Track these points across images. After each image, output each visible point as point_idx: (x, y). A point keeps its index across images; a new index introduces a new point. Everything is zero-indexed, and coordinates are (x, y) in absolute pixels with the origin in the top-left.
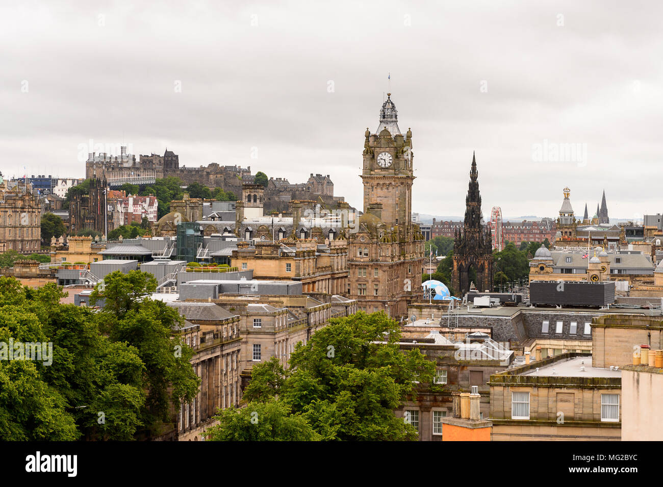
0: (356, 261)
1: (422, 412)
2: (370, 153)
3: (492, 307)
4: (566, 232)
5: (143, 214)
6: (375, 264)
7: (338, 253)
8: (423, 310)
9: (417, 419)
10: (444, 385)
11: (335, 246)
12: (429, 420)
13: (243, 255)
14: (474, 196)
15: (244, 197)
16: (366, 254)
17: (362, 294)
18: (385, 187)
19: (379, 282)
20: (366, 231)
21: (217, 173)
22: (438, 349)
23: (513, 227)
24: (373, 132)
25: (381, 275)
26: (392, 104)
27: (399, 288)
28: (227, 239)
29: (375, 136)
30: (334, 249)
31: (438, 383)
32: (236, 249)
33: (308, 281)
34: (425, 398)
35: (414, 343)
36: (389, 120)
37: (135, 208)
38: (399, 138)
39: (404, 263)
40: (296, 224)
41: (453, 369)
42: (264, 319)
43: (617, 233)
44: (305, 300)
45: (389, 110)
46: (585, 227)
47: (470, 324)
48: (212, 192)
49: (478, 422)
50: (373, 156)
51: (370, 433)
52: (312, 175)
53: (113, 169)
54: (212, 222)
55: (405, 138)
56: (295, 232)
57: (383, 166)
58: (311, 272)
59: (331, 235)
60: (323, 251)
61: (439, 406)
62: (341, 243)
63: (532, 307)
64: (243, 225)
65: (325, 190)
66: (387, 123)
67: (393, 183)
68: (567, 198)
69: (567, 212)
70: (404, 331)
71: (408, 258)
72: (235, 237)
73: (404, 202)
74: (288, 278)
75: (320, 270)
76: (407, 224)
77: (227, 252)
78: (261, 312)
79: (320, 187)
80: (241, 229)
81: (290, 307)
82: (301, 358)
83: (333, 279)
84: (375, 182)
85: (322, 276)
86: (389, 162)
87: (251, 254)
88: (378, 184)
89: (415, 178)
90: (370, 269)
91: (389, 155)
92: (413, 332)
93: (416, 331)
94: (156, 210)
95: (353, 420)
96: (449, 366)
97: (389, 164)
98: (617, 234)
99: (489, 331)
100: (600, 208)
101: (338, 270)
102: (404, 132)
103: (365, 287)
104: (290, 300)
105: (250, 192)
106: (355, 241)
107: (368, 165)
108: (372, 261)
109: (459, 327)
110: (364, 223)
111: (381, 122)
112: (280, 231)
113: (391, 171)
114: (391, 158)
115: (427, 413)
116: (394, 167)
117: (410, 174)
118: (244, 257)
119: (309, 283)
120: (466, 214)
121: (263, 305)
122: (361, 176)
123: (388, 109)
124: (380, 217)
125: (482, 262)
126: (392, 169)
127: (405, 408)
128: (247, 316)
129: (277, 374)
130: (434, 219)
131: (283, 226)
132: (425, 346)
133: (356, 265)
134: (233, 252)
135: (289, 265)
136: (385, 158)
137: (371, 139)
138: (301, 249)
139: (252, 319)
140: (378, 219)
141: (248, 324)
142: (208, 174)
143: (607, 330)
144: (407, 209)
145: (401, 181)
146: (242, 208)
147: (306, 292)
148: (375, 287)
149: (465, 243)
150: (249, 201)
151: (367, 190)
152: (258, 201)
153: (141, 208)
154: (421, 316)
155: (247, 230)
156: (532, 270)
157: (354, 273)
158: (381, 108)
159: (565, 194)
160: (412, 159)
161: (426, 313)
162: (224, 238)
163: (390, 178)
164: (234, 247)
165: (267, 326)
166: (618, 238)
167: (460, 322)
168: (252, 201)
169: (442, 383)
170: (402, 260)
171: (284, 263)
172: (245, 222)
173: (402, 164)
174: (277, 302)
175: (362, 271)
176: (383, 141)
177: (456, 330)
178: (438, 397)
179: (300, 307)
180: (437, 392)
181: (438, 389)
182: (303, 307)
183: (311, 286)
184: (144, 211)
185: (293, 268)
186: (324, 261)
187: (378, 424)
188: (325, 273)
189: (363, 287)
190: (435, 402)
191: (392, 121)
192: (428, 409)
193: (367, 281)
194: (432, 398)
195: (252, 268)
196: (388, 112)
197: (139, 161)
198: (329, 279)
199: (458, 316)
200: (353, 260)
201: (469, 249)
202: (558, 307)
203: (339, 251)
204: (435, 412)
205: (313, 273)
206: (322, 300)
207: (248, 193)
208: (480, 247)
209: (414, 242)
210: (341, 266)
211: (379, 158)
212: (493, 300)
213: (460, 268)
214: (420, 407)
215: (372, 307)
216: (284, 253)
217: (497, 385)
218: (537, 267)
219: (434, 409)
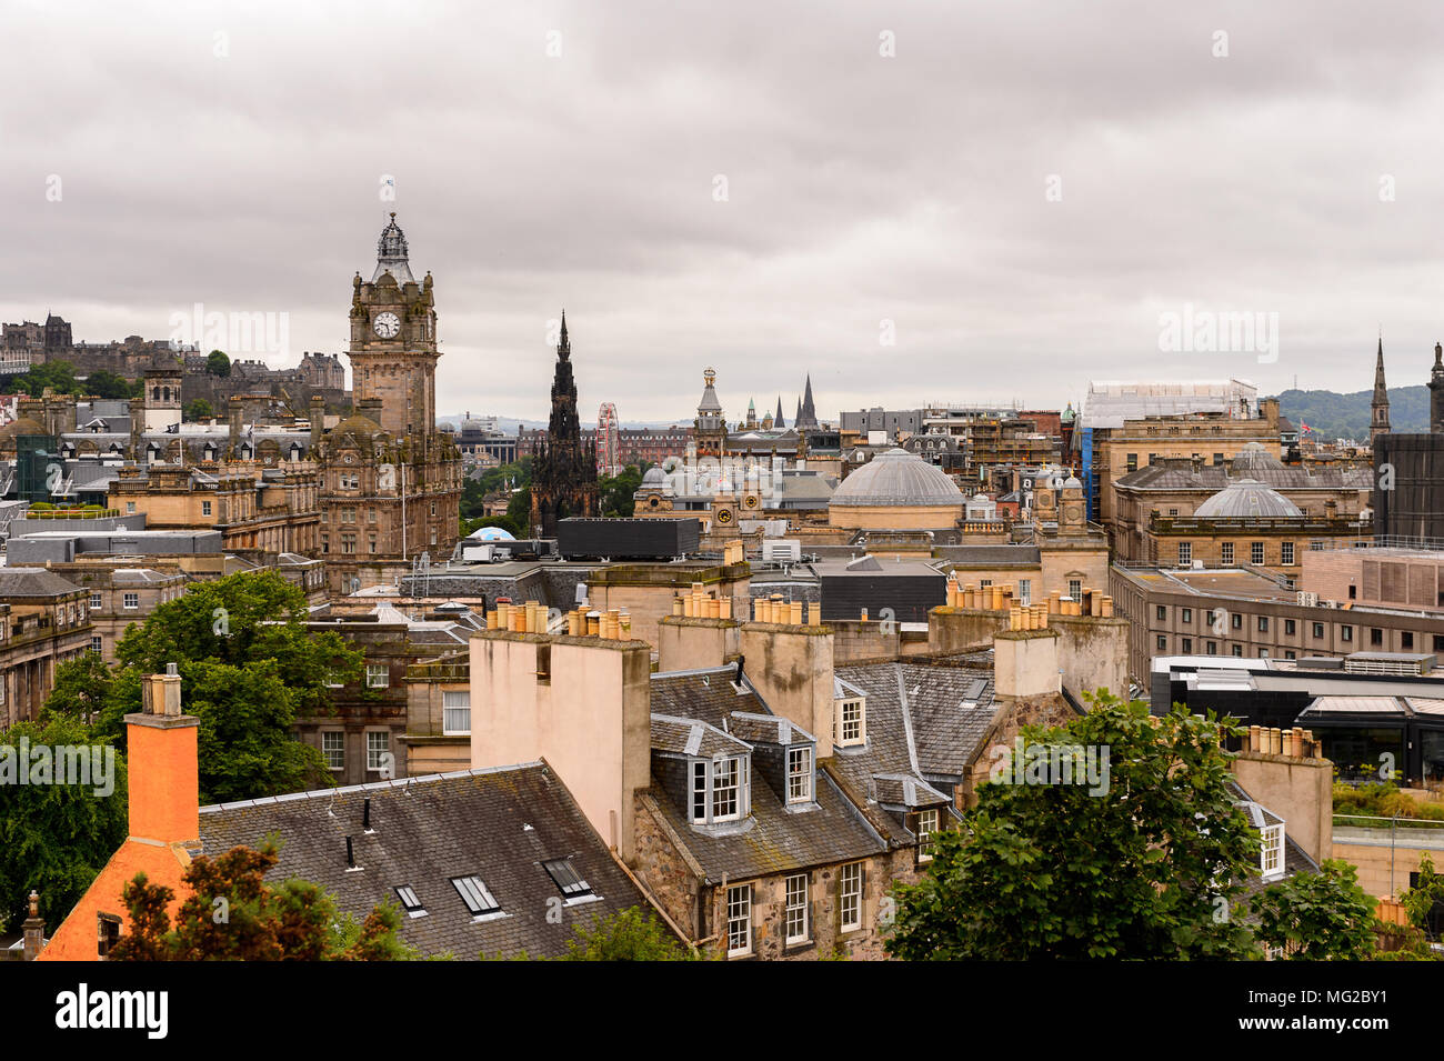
0: (337, 496)
1: (349, 734)
2: (362, 315)
3: (495, 562)
4: (709, 443)
6: (371, 500)
7: (299, 484)
8: (383, 570)
9: (341, 746)
10: (384, 690)
11: (301, 471)
12: (361, 747)
13: (126, 488)
14: (564, 386)
15: (147, 392)
16: (354, 485)
17: (349, 552)
18: (388, 372)
19: (377, 530)
20: (353, 446)
21: (140, 354)
22: (372, 631)
23: (654, 437)
24: (366, 279)
25: (379, 518)
26: (399, 231)
27: (415, 540)
28: (106, 463)
29: (370, 285)
30: (291, 477)
31: (375, 686)
32: (117, 479)
33: (242, 530)
34: (353, 711)
35: (338, 623)
36: (393, 257)
38: (410, 289)
39: (422, 499)
40: (235, 436)
41: (397, 662)
42: (143, 594)
43: (793, 443)
44: (222, 561)
45: (394, 241)
46: (743, 434)
47: (448, 589)
48: (131, 387)
49: (175, 719)
50: (368, 320)
51: (241, 768)
52: (306, 354)
54: (93, 435)
55: (421, 287)
56: (232, 449)
57: (384, 336)
58: (248, 515)
59: (295, 454)
60: (272, 480)
61: (376, 724)
62: (308, 466)
63: (562, 561)
64: (143, 440)
65: (330, 379)
66: (390, 262)
67: (402, 364)
68: (710, 387)
69: (710, 410)
70: (340, 605)
71: (430, 490)
72: (121, 460)
73: (422, 398)
74: (207, 527)
75: (266, 512)
76: (427, 433)
77: (102, 484)
78: (137, 582)
79: (321, 373)
80: (138, 446)
81: (197, 573)
82: (133, 650)
83: (291, 526)
84: (372, 363)
85: (270, 521)
86: (395, 330)
87: (141, 488)
88: (376, 366)
89: (439, 355)
90: (361, 509)
91: (395, 317)
92: (354, 605)
93: (359, 605)
95: (213, 747)
96: (392, 657)
97: (394, 333)
98: (793, 445)
99: (479, 601)
100: (802, 403)
101: (299, 511)
102: (419, 278)
103: (353, 539)
104: (196, 562)
105: (158, 383)
106: (336, 463)
107: (359, 334)
108: (365, 495)
109: (431, 596)
110: (350, 432)
111: (380, 261)
112: (207, 447)
113: (397, 343)
114: (397, 322)
115: (357, 735)
116: (404, 337)
117: (430, 349)
118: (130, 493)
119: (244, 534)
120: (552, 417)
121: (141, 571)
122: (347, 354)
123: (392, 239)
124: (378, 421)
125: (580, 496)
126: (399, 341)
127: (321, 729)
128: (113, 590)
129: (96, 678)
130: (521, 427)
131: (213, 439)
132: (353, 626)
133: (337, 503)
134: (111, 483)
135: (207, 504)
136: (388, 323)
137: (364, 291)
138: (228, 478)
139: (121, 594)
140: (375, 425)
141: (116, 603)
142: (124, 355)
143: (610, 589)
144: (427, 408)
145: (416, 360)
146: (141, 411)
147: (229, 548)
148: (371, 540)
149: (550, 465)
150: (157, 398)
151: (359, 377)
152: (172, 398)
154: (379, 580)
155: (150, 448)
156: (639, 505)
157: (334, 516)
158: (380, 237)
159: (707, 379)
160: (434, 324)
161: (389, 575)
162: (100, 461)
163: (396, 355)
164: (112, 476)
165: (147, 606)
166: (795, 451)
167: (432, 587)
168: (162, 398)
169: (381, 686)
170: (419, 492)
171: (199, 501)
172: (148, 434)
173: (416, 332)
174: (167, 565)
175: (349, 512)
176: (383, 294)
177: (425, 601)
178: (373, 710)
179: (213, 573)
180: (373, 700)
181: (372, 695)
182: (219, 573)
183: (249, 538)
185: (214, 508)
186: (275, 497)
187: (256, 753)
188: (275, 517)
189: (350, 539)
190: (370, 718)
191: (399, 260)
192: (358, 730)
193: (358, 530)
194: (364, 710)
195: (143, 511)
196: (392, 245)
198: (283, 526)
199: (428, 578)
200: (332, 496)
201: (559, 474)
202: (604, 561)
203: (301, 480)
204: (371, 734)
205: (253, 518)
206: (256, 560)
207: (154, 384)
208: (576, 470)
209: (442, 464)
210: (306, 505)
211: (377, 322)
212: (499, 551)
213: (543, 507)
214: (346, 725)
215: (339, 572)
216: (199, 484)
217: (419, 682)
218: (647, 500)
219: (368, 728)
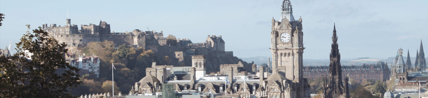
2: (276, 33)
4: (401, 79)
5: (90, 69)
14: (335, 52)
15: (193, 64)
18: (286, 56)
20: (276, 85)
24: (277, 20)
29: (279, 22)
36: (287, 11)
37: (84, 65)
38: (294, 23)
45: (287, 5)
50: (278, 35)
53: (62, 36)
55: (298, 23)
56: (230, 86)
57: (285, 42)
64: (196, 83)
66: (286, 13)
67: (291, 52)
73: (299, 65)
76: (300, 78)
80: (194, 85)
84: (279, 52)
86: (288, 39)
88: (281, 53)
89: (305, 48)
91: (288, 35)
94: (99, 66)
97: (288, 40)
102: (297, 19)
105: (197, 60)
106: (270, 91)
111: (282, 12)
112: (221, 85)
113: (289, 44)
116: (291, 42)
117: (302, 46)
122: (271, 49)
124: (284, 75)
136: (286, 37)
137: (276, 25)
144: (300, 69)
145: (296, 50)
150: (196, 66)
151: (275, 58)
152: (203, 66)
153: (88, 65)
155: (199, 86)
163: (289, 49)
168: (199, 66)
173: (297, 40)
176: (284, 25)
184: (90, 67)
191: (289, 13)
196: (286, 7)
197: (81, 29)
207: (195, 61)
209: (305, 90)
211: (281, 37)
